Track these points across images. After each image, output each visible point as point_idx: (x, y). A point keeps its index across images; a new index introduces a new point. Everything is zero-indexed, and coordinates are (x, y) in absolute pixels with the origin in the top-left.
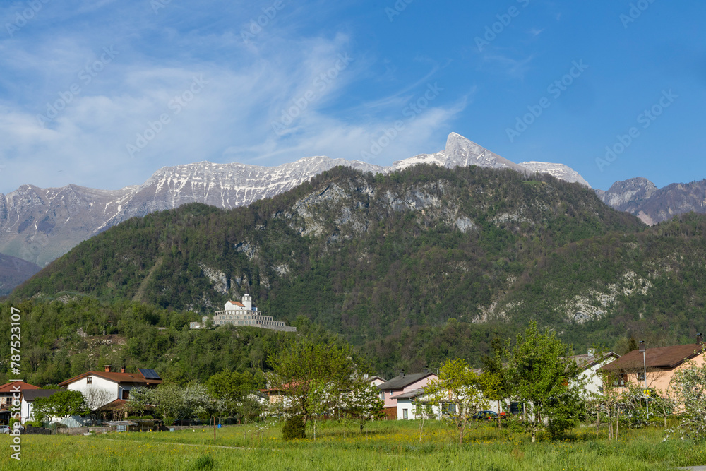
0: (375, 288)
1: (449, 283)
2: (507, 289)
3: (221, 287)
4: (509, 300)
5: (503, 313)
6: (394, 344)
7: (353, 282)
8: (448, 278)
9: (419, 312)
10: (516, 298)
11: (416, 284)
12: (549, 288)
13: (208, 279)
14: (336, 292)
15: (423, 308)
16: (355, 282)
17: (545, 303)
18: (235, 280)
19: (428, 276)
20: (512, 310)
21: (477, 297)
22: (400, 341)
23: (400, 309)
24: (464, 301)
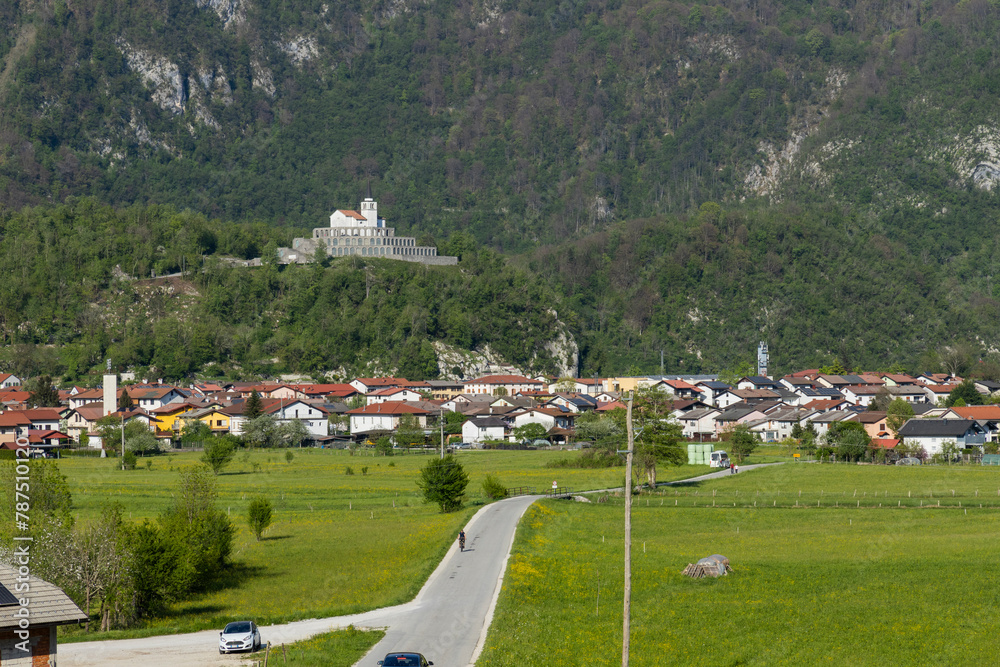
0: (523, 98)
1: (693, 87)
2: (827, 103)
3: (169, 96)
4: (830, 136)
5: (815, 165)
6: (595, 256)
7: (469, 82)
8: (690, 75)
9: (624, 155)
10: (845, 132)
11: (615, 87)
12: (921, 106)
13: (137, 78)
14: (429, 104)
15: (633, 148)
16: (474, 84)
17: (909, 143)
18: (197, 77)
19: (643, 70)
20: (836, 158)
21: (756, 122)
22: (606, 251)
23: (580, 148)
24: (727, 133)
